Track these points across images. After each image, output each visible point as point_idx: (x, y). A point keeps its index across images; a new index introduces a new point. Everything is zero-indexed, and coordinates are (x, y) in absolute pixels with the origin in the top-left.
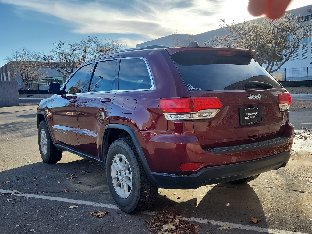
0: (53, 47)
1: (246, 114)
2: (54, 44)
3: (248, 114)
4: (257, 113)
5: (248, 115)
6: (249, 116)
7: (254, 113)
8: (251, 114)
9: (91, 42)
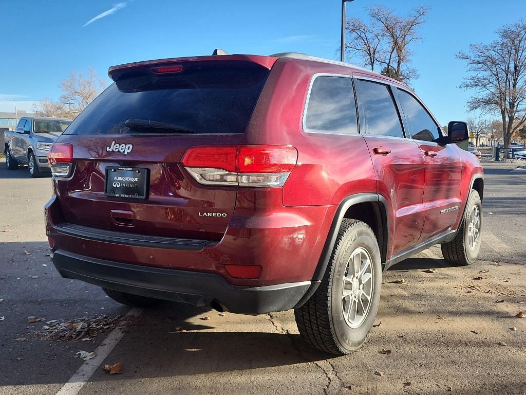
4: (136, 179)
5: (118, 181)
6: (121, 182)
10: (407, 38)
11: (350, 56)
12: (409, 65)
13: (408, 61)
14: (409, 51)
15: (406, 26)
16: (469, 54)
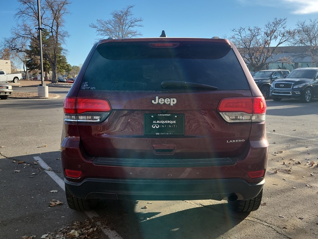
0: (233, 34)
1: (154, 122)
2: (234, 30)
3: (158, 122)
4: (175, 122)
5: (157, 124)
6: (160, 124)
7: (168, 122)
8: (163, 122)
9: (278, 25)
10: (62, 12)
11: (25, 19)
12: (63, 28)
13: (63, 26)
14: (64, 20)
15: (61, 4)
16: (97, 25)
